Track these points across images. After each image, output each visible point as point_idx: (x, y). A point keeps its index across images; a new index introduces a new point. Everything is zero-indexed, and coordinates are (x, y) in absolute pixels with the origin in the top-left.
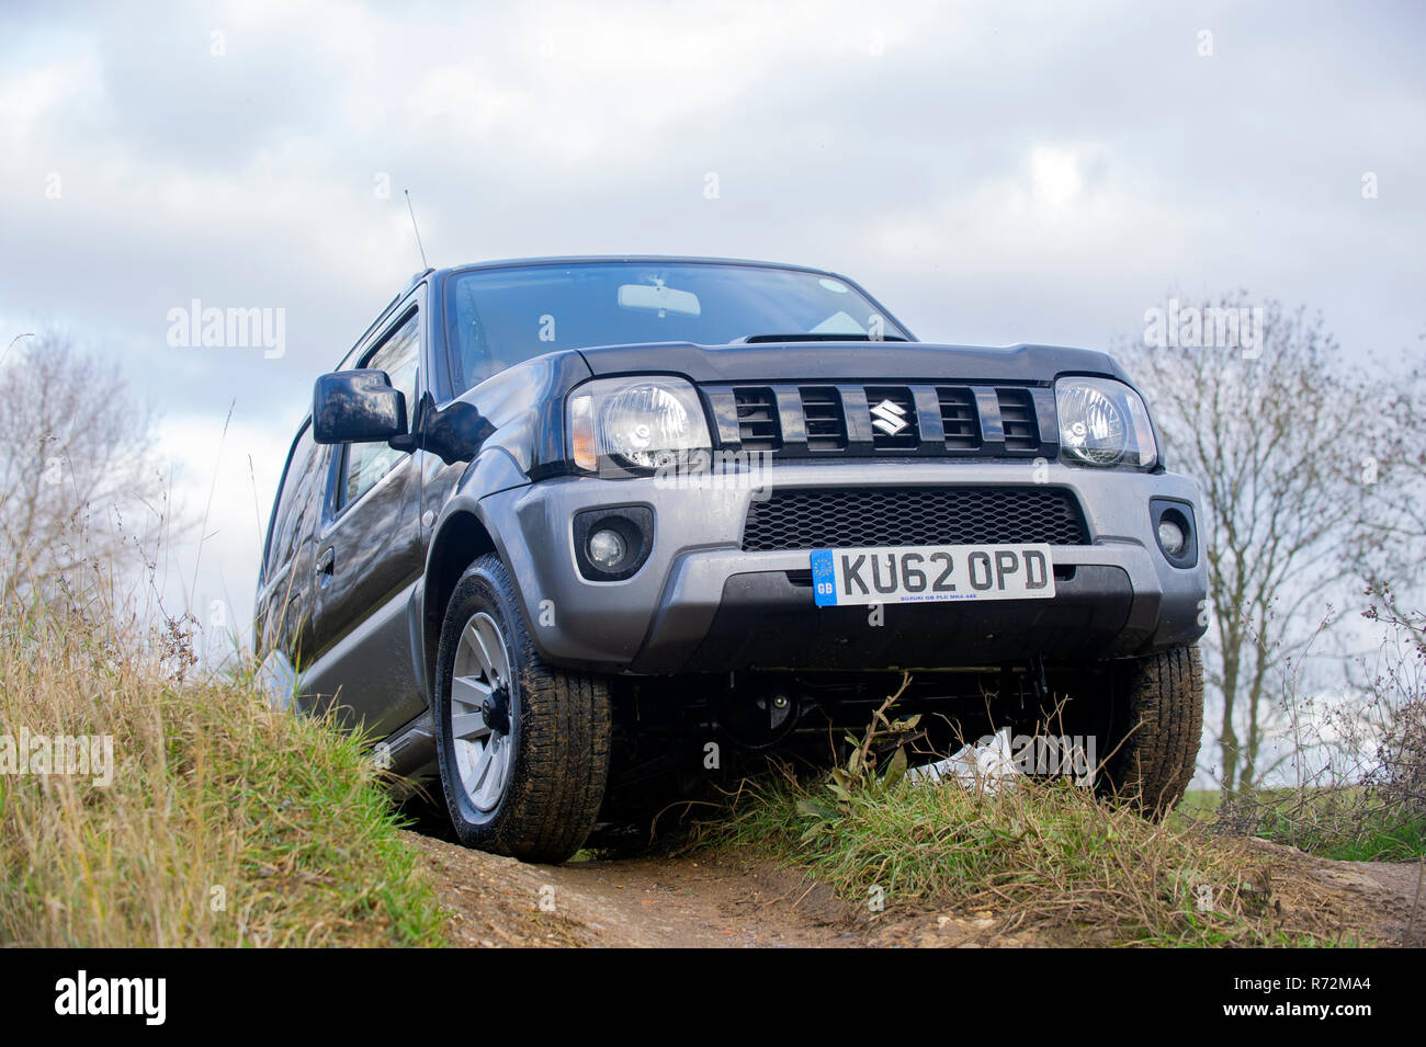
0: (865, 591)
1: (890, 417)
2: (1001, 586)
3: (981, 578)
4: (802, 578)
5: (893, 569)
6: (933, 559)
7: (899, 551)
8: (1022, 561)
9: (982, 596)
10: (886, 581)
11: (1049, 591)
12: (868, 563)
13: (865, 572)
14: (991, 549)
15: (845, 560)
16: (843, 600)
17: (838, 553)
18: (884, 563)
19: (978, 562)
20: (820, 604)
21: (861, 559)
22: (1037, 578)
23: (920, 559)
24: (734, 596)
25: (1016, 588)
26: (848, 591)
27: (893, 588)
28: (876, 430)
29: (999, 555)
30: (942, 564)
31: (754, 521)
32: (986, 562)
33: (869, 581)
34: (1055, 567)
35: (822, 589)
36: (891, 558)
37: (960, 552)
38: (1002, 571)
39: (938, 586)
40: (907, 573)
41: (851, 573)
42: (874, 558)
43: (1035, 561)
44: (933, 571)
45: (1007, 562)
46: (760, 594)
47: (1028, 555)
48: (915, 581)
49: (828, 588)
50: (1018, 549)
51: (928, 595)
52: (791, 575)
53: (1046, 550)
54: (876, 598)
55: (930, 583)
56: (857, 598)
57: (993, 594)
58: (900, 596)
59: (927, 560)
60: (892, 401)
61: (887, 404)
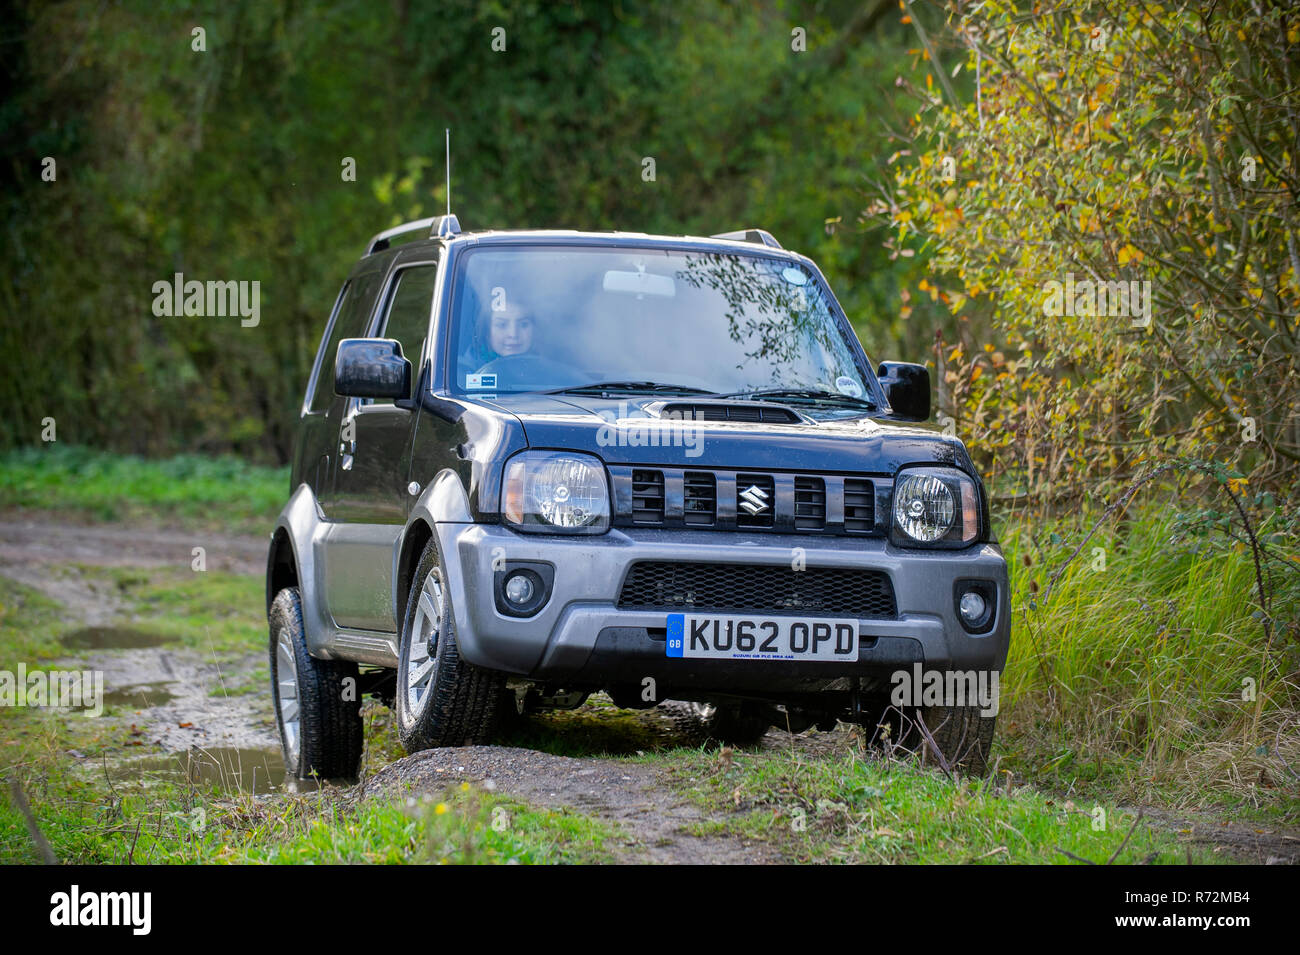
0: (706, 647)
1: (754, 498)
2: (815, 650)
3: (799, 643)
4: (659, 633)
5: (730, 632)
6: (763, 626)
7: (737, 619)
8: (834, 632)
9: (798, 657)
10: (723, 641)
11: (853, 657)
12: (711, 626)
13: (708, 634)
14: (810, 621)
15: (694, 623)
16: (688, 653)
17: (688, 617)
18: (724, 628)
19: (799, 632)
20: (669, 654)
21: (707, 623)
22: (845, 646)
23: (752, 626)
24: (608, 644)
25: (826, 652)
26: (693, 647)
27: (728, 647)
28: (740, 509)
29: (817, 626)
30: (769, 631)
31: (631, 582)
32: (806, 632)
33: (710, 640)
34: (862, 639)
35: (673, 644)
36: (730, 624)
37: (785, 622)
38: (817, 638)
39: (764, 648)
40: (741, 636)
41: (697, 633)
42: (717, 623)
43: (845, 633)
44: (762, 636)
45: (822, 632)
46: (623, 644)
47: (840, 627)
48: (746, 642)
49: (678, 644)
50: (832, 622)
51: (756, 654)
52: (651, 631)
53: (855, 623)
54: (714, 654)
55: (758, 645)
56: (699, 653)
57: (808, 656)
58: (733, 653)
59: (758, 627)
60: (758, 486)
61: (754, 489)
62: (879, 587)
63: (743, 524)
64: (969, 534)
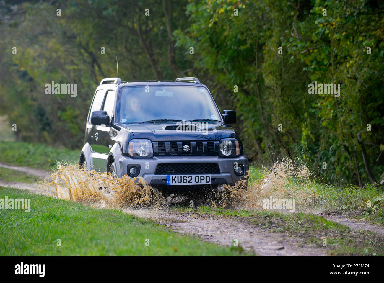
0: (176, 183)
1: (186, 148)
2: (201, 182)
3: (197, 181)
4: (165, 180)
5: (181, 179)
6: (189, 177)
7: (183, 176)
8: (205, 178)
9: (197, 184)
10: (180, 181)
11: (210, 183)
12: (177, 178)
14: (199, 176)
15: (173, 177)
16: (172, 184)
17: (171, 176)
18: (180, 178)
19: (197, 178)
20: (167, 185)
21: (176, 177)
22: (208, 181)
23: (186, 177)
25: (204, 182)
26: (173, 183)
30: (190, 178)
31: (158, 168)
32: (199, 178)
33: (177, 181)
34: (212, 179)
35: (168, 182)
36: (181, 177)
37: (194, 176)
38: (201, 179)
39: (189, 182)
40: (184, 180)
41: (173, 180)
42: (178, 177)
43: (208, 178)
44: (188, 179)
45: (202, 178)
46: (156, 183)
47: (207, 177)
48: (185, 181)
49: (169, 182)
50: (205, 175)
51: (187, 184)
52: (163, 179)
53: (210, 175)
55: (188, 181)
56: (174, 184)
57: (199, 183)
58: (182, 184)
60: (187, 145)
62: (216, 167)
63: (183, 154)
64: (238, 153)
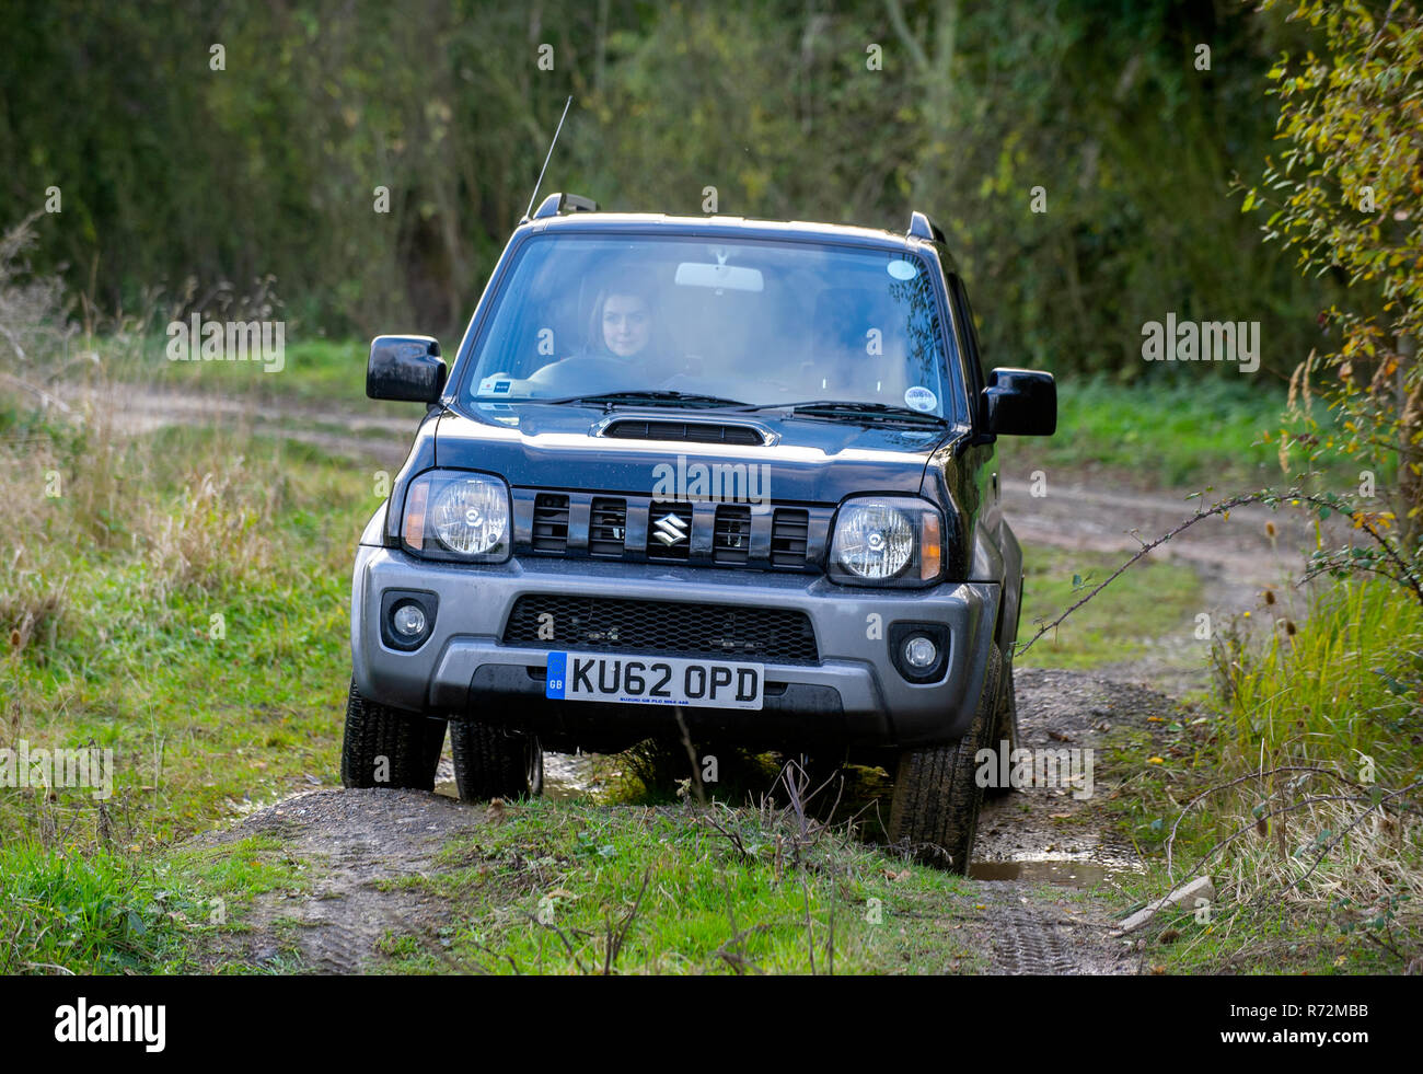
0: (590, 690)
1: (670, 528)
2: (713, 696)
3: (695, 688)
4: (537, 672)
5: (617, 673)
6: (654, 668)
7: (625, 659)
8: (735, 677)
9: (693, 703)
10: (609, 683)
11: (757, 704)
12: (596, 667)
13: (593, 675)
14: (708, 664)
15: (577, 662)
16: (570, 695)
17: (571, 656)
18: (610, 669)
19: (695, 675)
20: (549, 696)
21: (591, 663)
22: (747, 692)
23: (642, 667)
24: (483, 683)
25: (726, 699)
26: (576, 689)
27: (614, 690)
28: (651, 538)
29: (715, 670)
30: (661, 674)
31: (519, 616)
32: (703, 676)
33: (594, 682)
34: (768, 685)
35: (554, 685)
36: (617, 664)
37: (679, 665)
38: (715, 683)
39: (655, 692)
40: (629, 678)
41: (580, 674)
42: (603, 663)
43: (748, 678)
44: (652, 679)
45: (721, 677)
46: (499, 683)
47: (742, 672)
48: (635, 685)
49: (559, 684)
50: (733, 666)
51: (645, 698)
52: (531, 670)
53: (760, 668)
54: (598, 696)
55: (648, 688)
56: (582, 695)
57: (705, 702)
58: (620, 697)
59: (648, 669)
60: (677, 514)
61: (672, 518)
62: (800, 629)
63: (655, 555)
64: (931, 571)
